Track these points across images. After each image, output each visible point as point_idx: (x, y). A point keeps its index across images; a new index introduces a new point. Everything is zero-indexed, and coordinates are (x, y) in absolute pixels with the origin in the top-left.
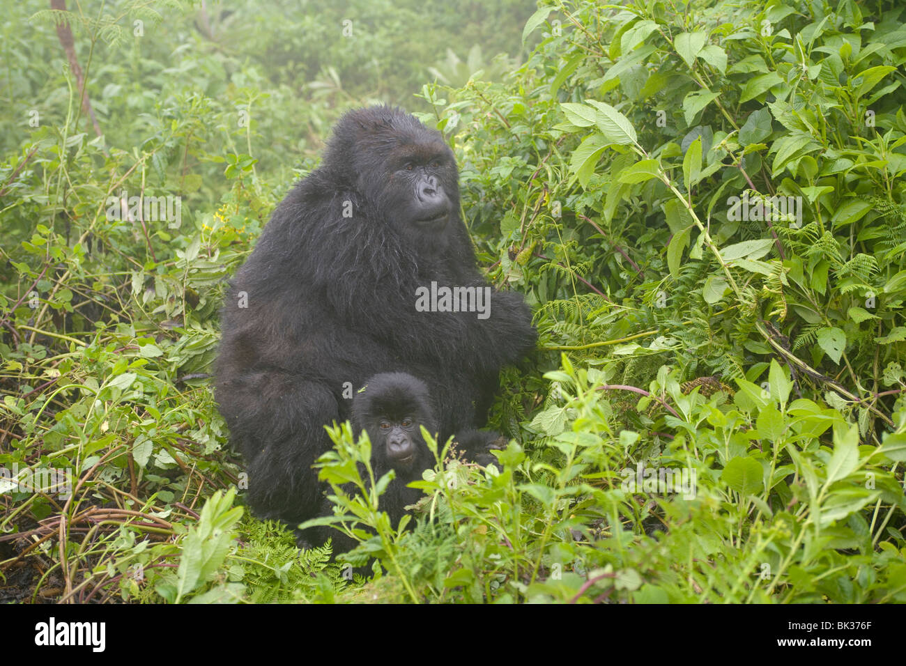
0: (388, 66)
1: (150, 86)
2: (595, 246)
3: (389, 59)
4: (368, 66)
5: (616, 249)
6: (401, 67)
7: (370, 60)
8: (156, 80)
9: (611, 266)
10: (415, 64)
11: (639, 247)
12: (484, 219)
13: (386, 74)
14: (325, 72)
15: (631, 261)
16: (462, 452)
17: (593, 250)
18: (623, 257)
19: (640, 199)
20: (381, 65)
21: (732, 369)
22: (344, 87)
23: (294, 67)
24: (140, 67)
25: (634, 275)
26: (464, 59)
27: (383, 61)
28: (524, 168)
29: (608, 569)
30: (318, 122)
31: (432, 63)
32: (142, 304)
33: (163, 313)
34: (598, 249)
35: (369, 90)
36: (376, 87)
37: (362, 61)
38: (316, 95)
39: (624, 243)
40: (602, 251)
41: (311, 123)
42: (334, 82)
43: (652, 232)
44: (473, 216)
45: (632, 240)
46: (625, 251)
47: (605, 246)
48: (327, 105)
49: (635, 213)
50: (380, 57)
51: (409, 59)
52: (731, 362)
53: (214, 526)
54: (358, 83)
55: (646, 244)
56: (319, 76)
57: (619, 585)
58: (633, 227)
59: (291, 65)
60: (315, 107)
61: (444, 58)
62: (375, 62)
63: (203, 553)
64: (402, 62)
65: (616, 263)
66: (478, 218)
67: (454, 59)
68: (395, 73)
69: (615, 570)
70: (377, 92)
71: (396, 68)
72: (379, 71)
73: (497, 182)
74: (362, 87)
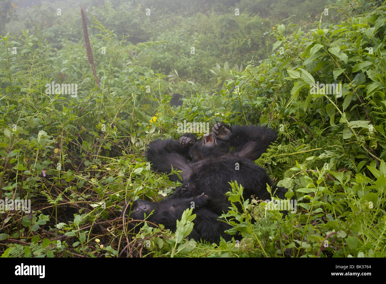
0: (194, 69)
1: (115, 77)
2: (294, 126)
3: (195, 67)
4: (188, 69)
5: (302, 127)
6: (199, 69)
7: (188, 67)
8: (117, 74)
9: (301, 133)
10: (204, 68)
11: (311, 126)
12: (252, 117)
13: (194, 72)
14: (173, 71)
15: (308, 131)
16: (257, 198)
17: (293, 128)
18: (305, 130)
19: (311, 109)
20: (192, 69)
21: (352, 165)
22: (179, 77)
23: (161, 70)
24: (112, 70)
25: (310, 136)
26: (222, 66)
27: (192, 68)
28: (266, 100)
29: (334, 231)
30: (171, 89)
31: (211, 68)
32: (135, 147)
33: (143, 150)
34: (295, 127)
35: (188, 77)
36: (191, 77)
37: (185, 68)
38: (170, 80)
39: (305, 125)
40: (297, 128)
41: (169, 89)
42: (177, 75)
43: (315, 121)
44: (247, 116)
45: (308, 124)
46: (306, 128)
47: (298, 126)
48: (174, 83)
49: (309, 114)
50: (192, 66)
51: (202, 67)
52: (352, 163)
53: (187, 220)
54: (184, 76)
55: (314, 126)
56: (171, 73)
57: (338, 236)
58: (308, 119)
59: (160, 69)
60: (170, 83)
61: (215, 66)
62: (190, 68)
63: (184, 229)
64: (199, 68)
65: (302, 132)
66: (250, 117)
67: (218, 66)
68: (197, 72)
69: (336, 231)
70: (191, 79)
71: (197, 70)
72: (191, 71)
73: (256, 105)
74: (186, 77)
